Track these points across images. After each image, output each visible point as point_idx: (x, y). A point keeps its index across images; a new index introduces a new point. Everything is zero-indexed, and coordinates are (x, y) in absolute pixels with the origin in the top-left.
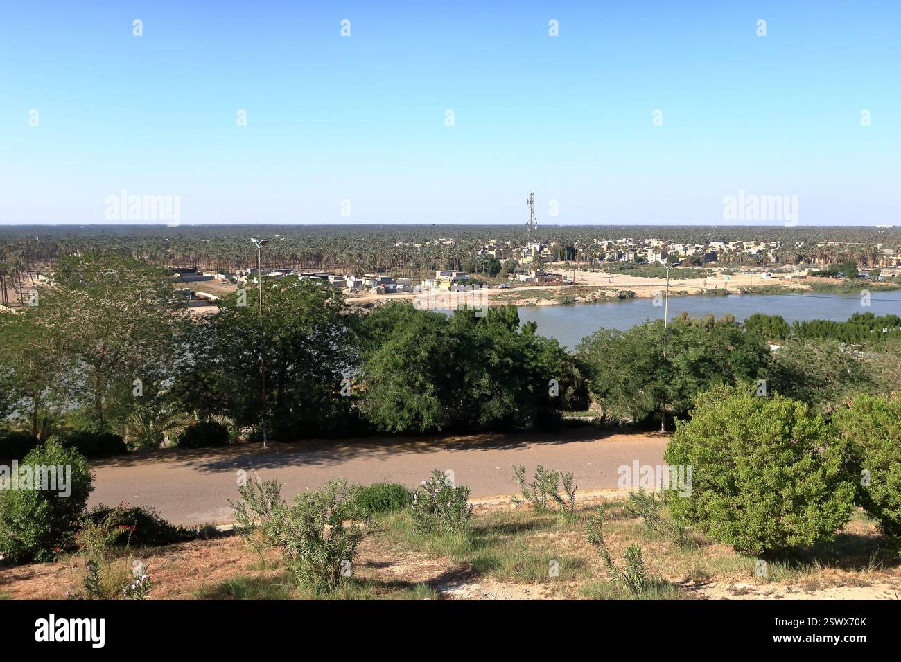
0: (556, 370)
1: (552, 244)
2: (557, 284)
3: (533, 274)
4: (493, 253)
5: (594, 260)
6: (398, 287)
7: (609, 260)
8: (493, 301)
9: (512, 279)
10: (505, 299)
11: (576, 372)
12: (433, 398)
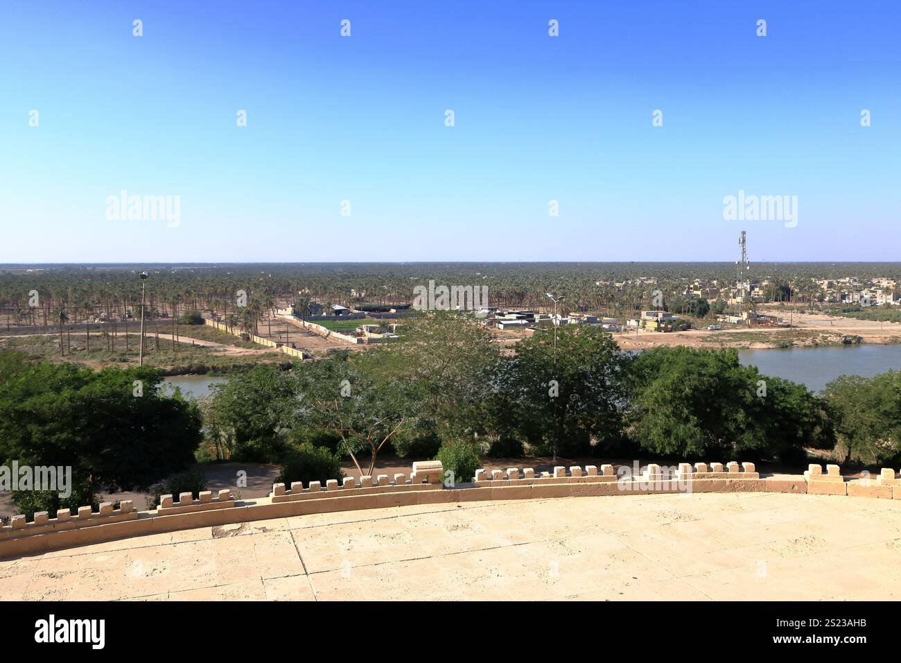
0: (804, 411)
1: (765, 283)
2: (772, 326)
3: (745, 316)
4: (699, 293)
5: (812, 301)
6: (604, 326)
7: (830, 301)
8: (703, 343)
9: (721, 320)
10: (715, 341)
11: (823, 413)
12: (696, 429)
